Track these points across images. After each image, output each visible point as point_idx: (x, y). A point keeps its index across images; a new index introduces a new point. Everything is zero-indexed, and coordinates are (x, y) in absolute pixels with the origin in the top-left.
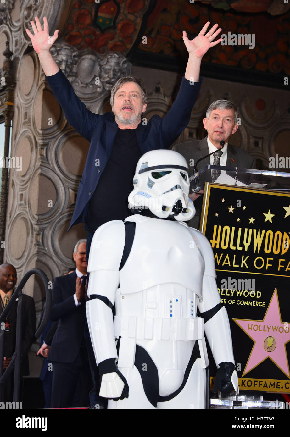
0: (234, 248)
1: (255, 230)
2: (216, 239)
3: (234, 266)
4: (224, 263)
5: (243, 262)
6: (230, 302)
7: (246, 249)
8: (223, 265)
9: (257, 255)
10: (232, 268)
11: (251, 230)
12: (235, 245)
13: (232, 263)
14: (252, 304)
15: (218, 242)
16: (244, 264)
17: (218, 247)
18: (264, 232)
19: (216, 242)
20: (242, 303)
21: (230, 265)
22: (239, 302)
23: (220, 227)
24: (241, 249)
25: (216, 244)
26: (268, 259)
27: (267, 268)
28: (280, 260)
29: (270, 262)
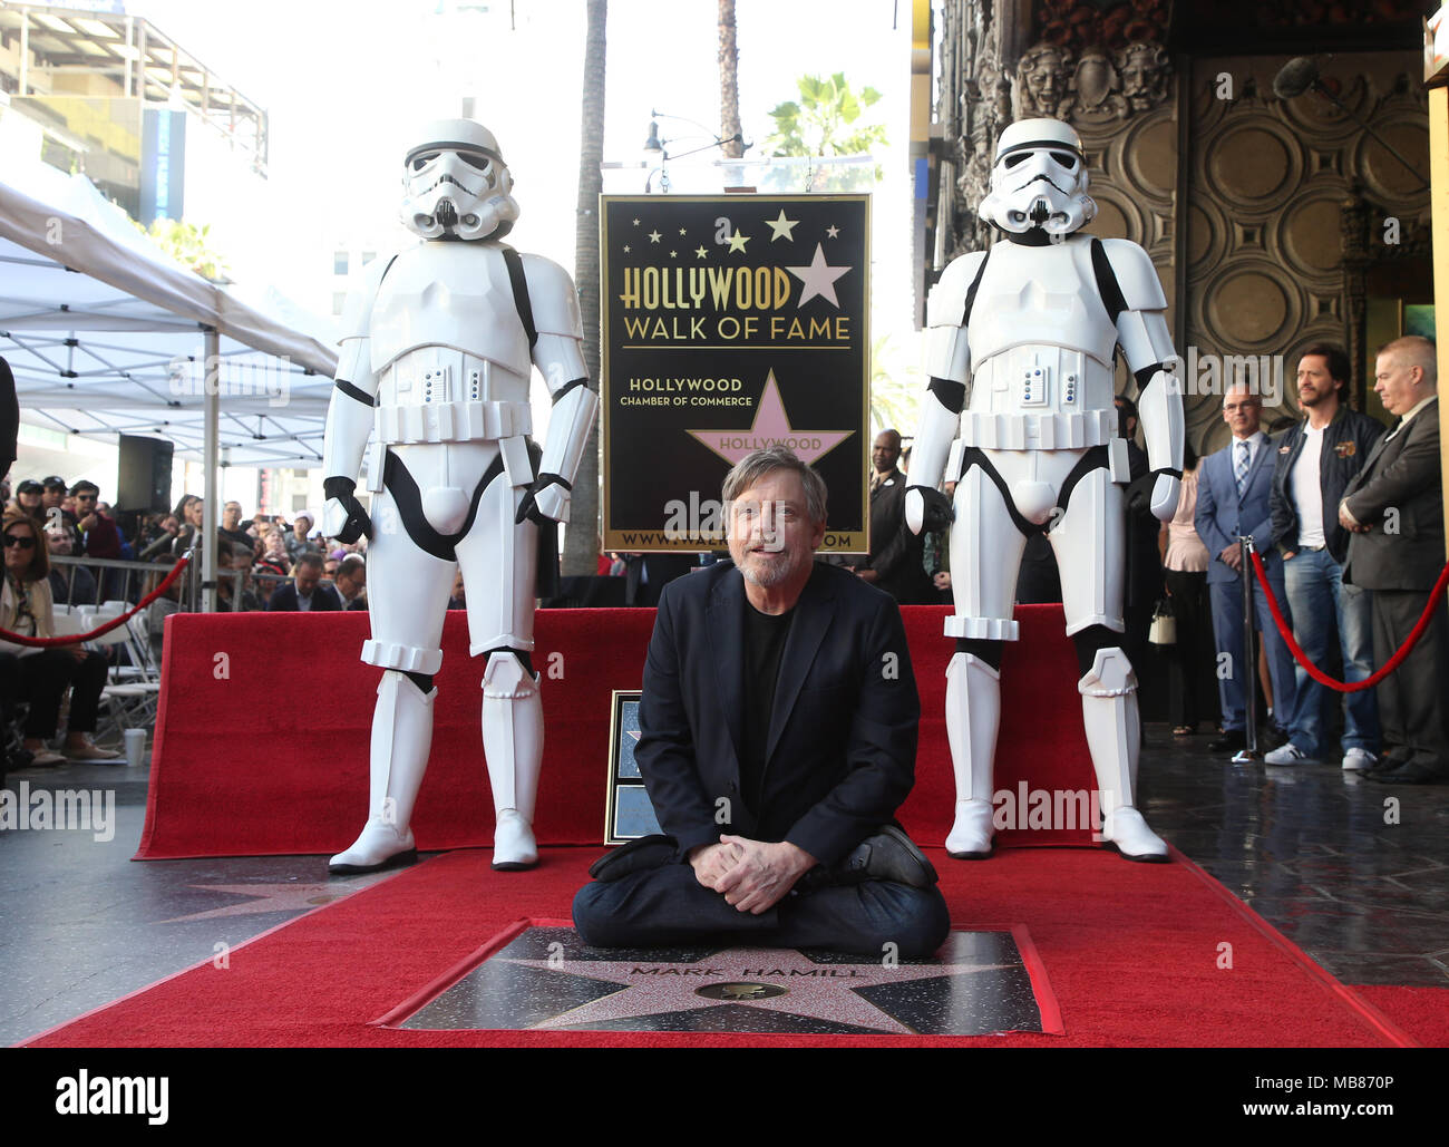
0: (672, 306)
1: (711, 271)
2: (632, 293)
3: (676, 337)
4: (655, 333)
5: (695, 329)
6: (677, 401)
7: (698, 306)
8: (653, 337)
9: (721, 314)
10: (672, 341)
11: (702, 271)
12: (672, 298)
13: (670, 332)
14: (725, 402)
15: (636, 298)
16: (696, 332)
17: (637, 306)
18: (730, 271)
19: (632, 298)
20: (702, 401)
21: (667, 337)
22: (695, 401)
23: (637, 271)
24: (687, 306)
25: (632, 302)
26: (747, 319)
27: (747, 337)
28: (773, 319)
29: (752, 325)
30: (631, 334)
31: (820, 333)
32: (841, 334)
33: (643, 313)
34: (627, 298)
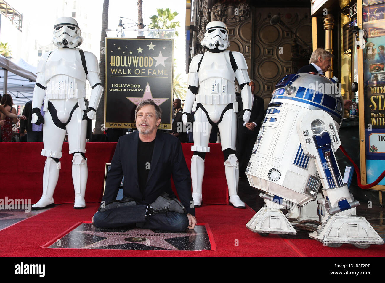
0: (123, 66)
1: (133, 57)
2: (113, 62)
3: (124, 74)
4: (119, 73)
5: (129, 72)
6: (124, 90)
7: (130, 66)
9: (136, 68)
11: (131, 57)
12: (123, 64)
13: (122, 72)
14: (136, 90)
15: (114, 64)
16: (129, 73)
17: (114, 66)
18: (138, 57)
19: (113, 63)
20: (130, 90)
21: (122, 74)
22: (128, 90)
23: (114, 57)
24: (127, 66)
25: (113, 65)
26: (142, 70)
27: (142, 74)
28: (149, 70)
29: (143, 71)
30: (113, 73)
31: (160, 73)
32: (166, 74)
33: (115, 67)
34: (112, 64)
